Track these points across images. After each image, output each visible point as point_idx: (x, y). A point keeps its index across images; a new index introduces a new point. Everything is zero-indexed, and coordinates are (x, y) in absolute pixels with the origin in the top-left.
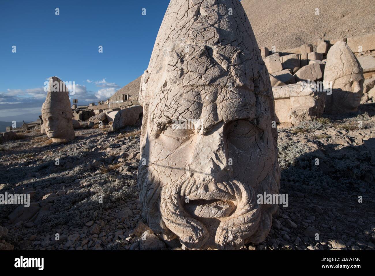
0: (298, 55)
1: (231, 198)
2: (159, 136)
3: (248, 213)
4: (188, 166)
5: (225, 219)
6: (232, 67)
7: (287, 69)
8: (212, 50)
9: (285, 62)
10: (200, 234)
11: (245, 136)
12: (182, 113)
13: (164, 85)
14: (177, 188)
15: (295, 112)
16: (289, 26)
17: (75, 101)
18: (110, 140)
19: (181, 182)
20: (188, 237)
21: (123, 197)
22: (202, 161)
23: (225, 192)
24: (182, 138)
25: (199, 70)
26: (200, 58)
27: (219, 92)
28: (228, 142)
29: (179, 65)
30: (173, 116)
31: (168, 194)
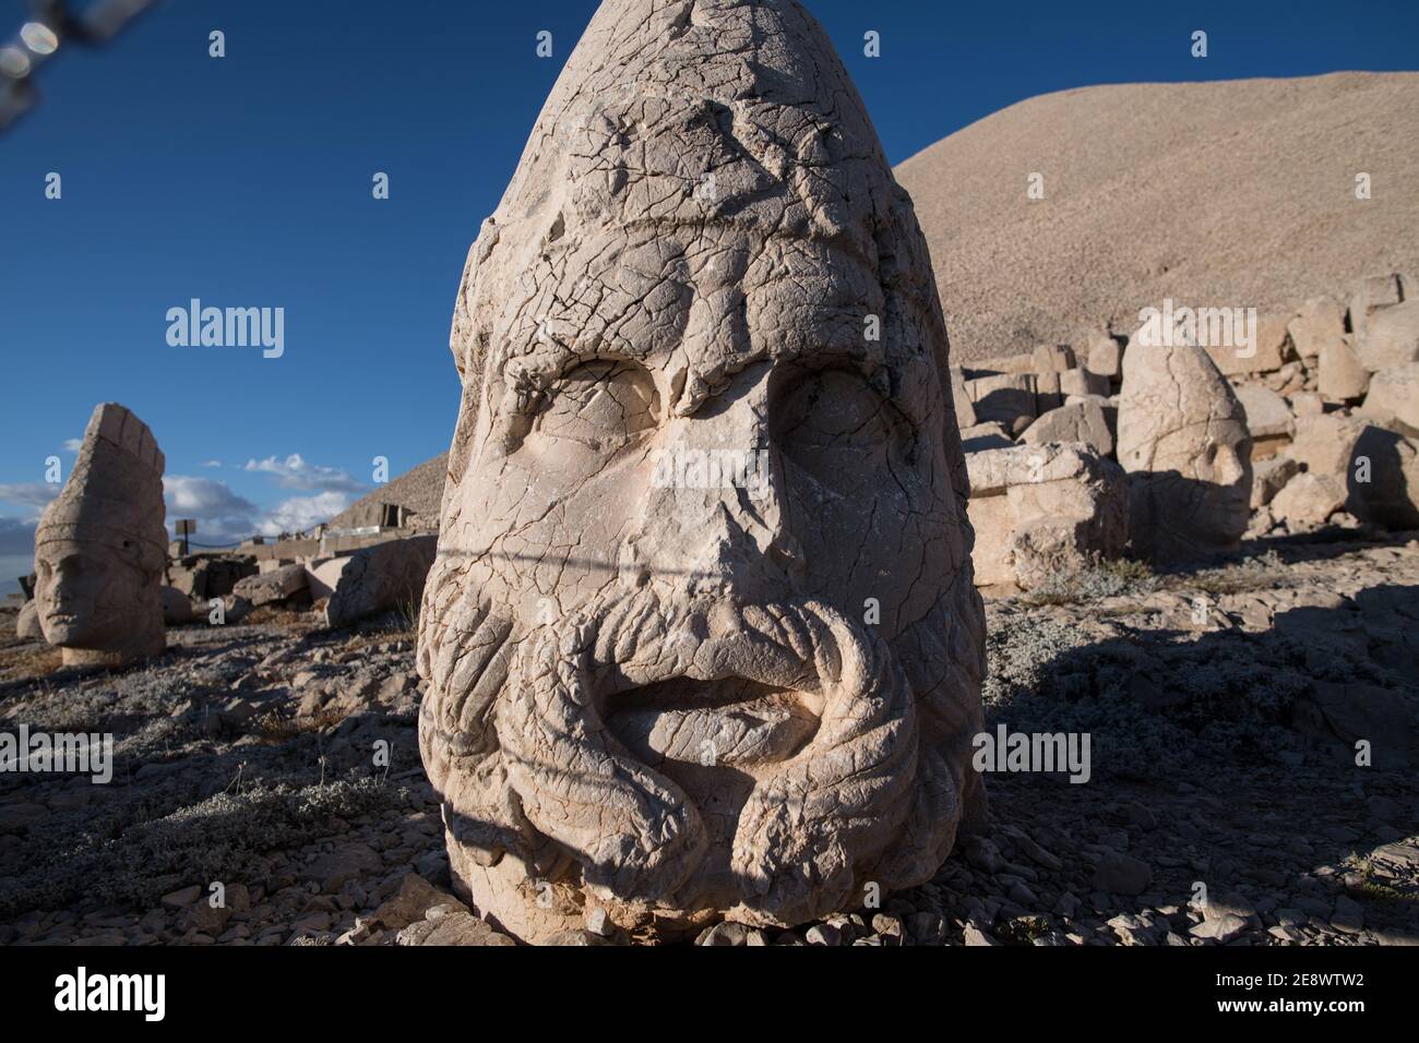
0: (1027, 377)
1: (798, 672)
2: (521, 444)
3: (865, 737)
4: (630, 543)
5: (772, 769)
6: (798, 168)
7: (992, 423)
8: (732, 113)
9: (983, 400)
10: (669, 828)
11: (849, 441)
12: (613, 321)
13: (552, 230)
14: (582, 628)
15: (1027, 537)
16: (993, 291)
17: (186, 527)
18: (313, 656)
19: (598, 607)
20: (617, 839)
21: (346, 805)
22: (686, 517)
23: (773, 644)
24: (610, 440)
25: (685, 170)
26: (686, 130)
27: (753, 252)
28: (786, 459)
29: (613, 153)
30: (579, 333)
31: (545, 657)
